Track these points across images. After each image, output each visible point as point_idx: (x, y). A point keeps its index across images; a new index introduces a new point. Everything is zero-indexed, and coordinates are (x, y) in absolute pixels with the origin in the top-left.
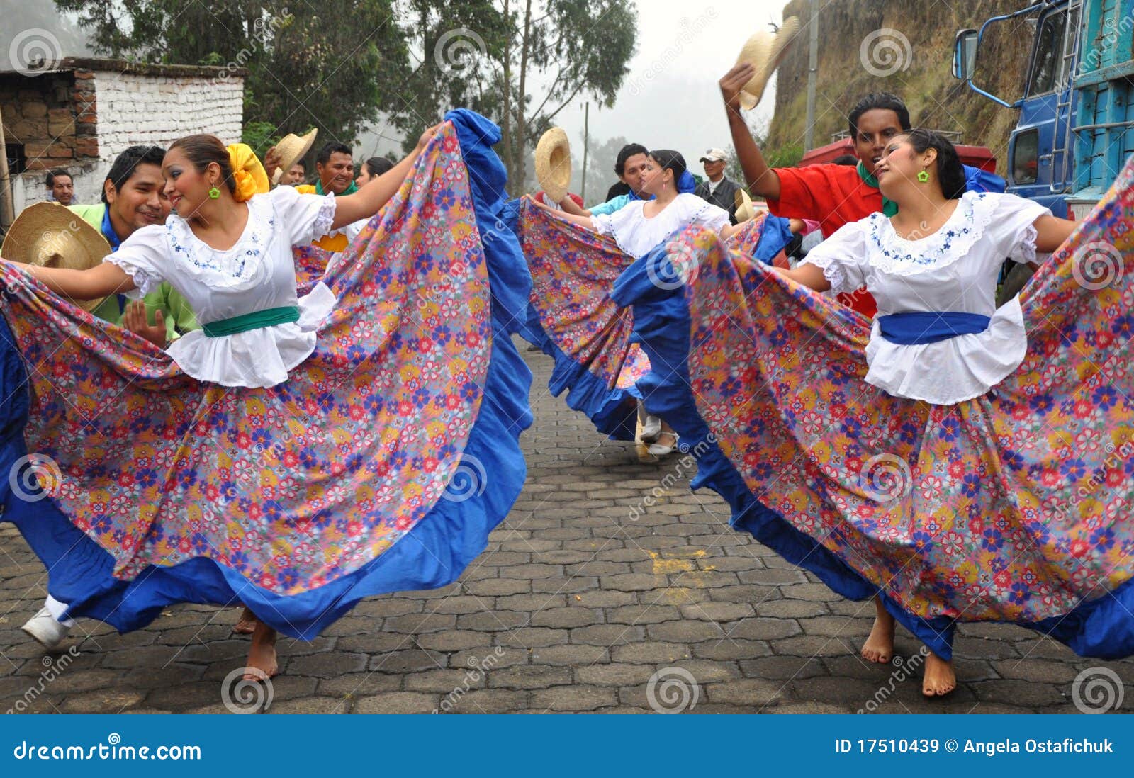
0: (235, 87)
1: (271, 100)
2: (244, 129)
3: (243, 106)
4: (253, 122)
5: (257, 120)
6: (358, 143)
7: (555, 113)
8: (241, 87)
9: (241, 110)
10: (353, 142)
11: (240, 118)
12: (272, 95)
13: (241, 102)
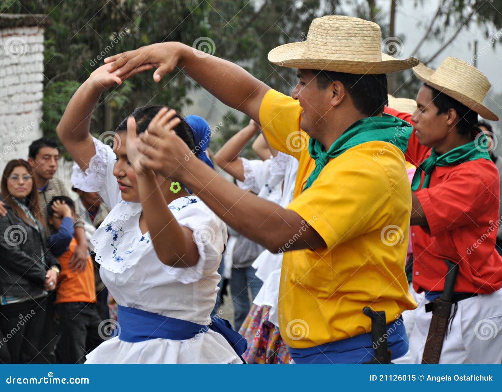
0: (33, 39)
1: (79, 52)
2: (46, 91)
3: (45, 62)
4: (55, 81)
5: (63, 79)
6: (189, 102)
7: (435, 56)
8: (40, 38)
9: (41, 68)
10: (183, 101)
11: (41, 77)
12: (81, 45)
13: (41, 57)
